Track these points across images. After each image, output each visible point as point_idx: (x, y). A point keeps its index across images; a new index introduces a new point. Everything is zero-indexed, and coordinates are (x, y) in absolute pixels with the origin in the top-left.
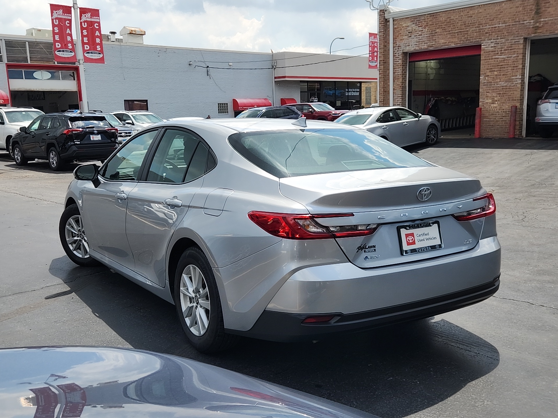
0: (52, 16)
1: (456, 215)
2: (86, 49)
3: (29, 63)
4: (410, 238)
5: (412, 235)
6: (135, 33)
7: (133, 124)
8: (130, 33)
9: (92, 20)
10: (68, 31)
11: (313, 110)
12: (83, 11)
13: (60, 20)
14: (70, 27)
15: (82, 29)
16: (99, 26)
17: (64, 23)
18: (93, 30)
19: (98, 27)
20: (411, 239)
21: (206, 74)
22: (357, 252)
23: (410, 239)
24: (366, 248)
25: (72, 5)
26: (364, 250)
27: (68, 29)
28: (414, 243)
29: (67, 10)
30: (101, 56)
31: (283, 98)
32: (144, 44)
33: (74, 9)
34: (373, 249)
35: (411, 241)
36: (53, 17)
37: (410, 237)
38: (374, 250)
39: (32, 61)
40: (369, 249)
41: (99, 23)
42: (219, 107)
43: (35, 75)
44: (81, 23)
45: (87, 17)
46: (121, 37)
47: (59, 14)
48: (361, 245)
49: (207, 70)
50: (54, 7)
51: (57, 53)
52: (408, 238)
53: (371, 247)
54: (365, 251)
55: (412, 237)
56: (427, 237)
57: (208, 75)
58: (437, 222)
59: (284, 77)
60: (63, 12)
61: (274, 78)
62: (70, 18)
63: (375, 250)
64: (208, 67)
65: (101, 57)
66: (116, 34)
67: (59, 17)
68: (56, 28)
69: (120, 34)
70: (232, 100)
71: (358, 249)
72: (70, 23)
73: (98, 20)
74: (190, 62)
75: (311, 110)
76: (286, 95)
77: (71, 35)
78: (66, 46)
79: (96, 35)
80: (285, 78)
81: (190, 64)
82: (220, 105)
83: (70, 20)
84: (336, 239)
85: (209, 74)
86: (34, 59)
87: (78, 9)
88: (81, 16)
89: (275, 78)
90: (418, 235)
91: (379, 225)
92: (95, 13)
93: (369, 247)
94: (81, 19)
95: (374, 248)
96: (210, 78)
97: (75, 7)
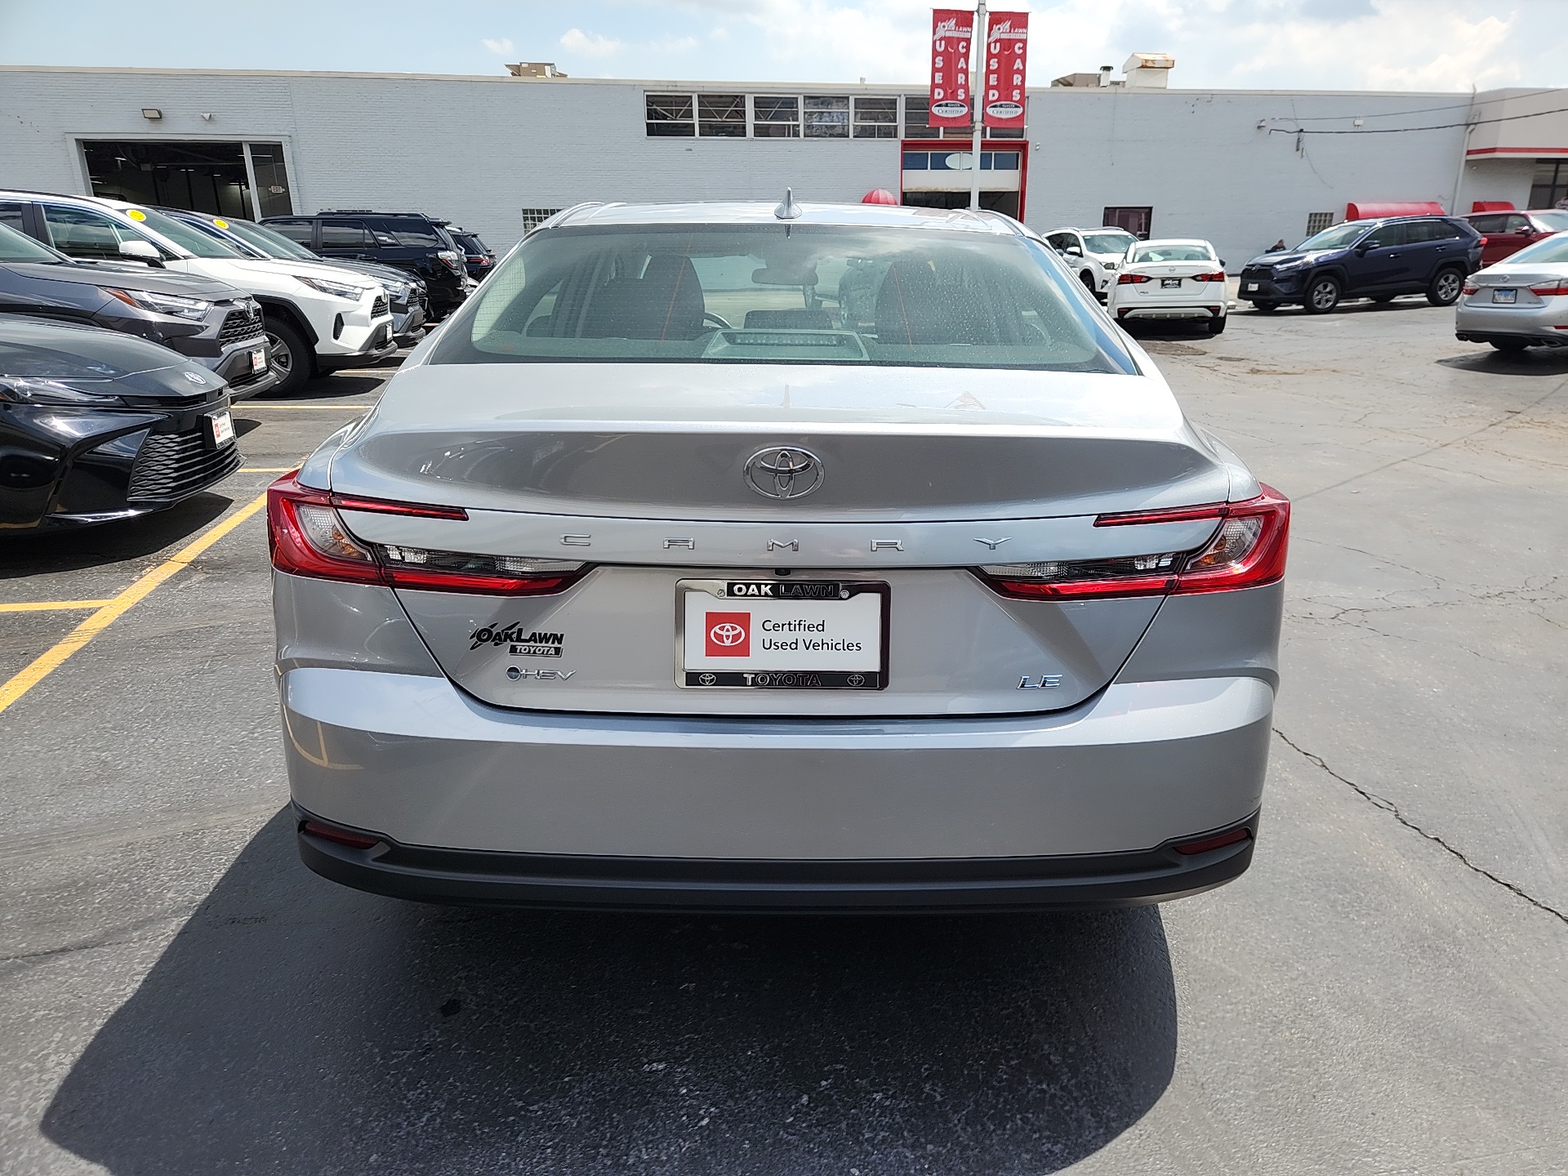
0: (934, 33)
1: (990, 571)
2: (991, 98)
3: (941, 138)
4: (728, 631)
5: (743, 620)
6: (1152, 65)
7: (1081, 255)
8: (1143, 67)
9: (1012, 36)
10: (962, 64)
11: (1531, 230)
12: (996, 18)
13: (948, 40)
14: (966, 56)
15: (990, 56)
16: (1024, 48)
17: (955, 47)
18: (1013, 57)
19: (1021, 51)
20: (731, 633)
21: (1295, 148)
22: (473, 648)
23: (724, 633)
24: (519, 639)
25: (974, 8)
26: (509, 643)
27: (962, 60)
28: (743, 650)
29: (964, 18)
30: (1020, 111)
31: (1482, 200)
32: (1168, 88)
33: (979, 15)
34: (550, 644)
35: (728, 643)
36: (937, 37)
37: (728, 626)
38: (552, 651)
39: (946, 135)
40: (532, 643)
41: (1024, 42)
42: (1310, 222)
43: (949, 161)
44: (989, 45)
45: (1003, 31)
46: (1123, 78)
47: (949, 28)
48: (492, 626)
49: (1299, 139)
50: (940, 16)
51: (935, 110)
52: (716, 629)
53: (544, 638)
54: (513, 650)
55: (739, 629)
56: (816, 637)
57: (1298, 150)
58: (884, 590)
59: (1493, 150)
60: (956, 24)
61: (1465, 152)
62: (967, 35)
63: (558, 651)
64: (1302, 131)
65: (1018, 114)
66: (1111, 71)
67: (949, 34)
68: (939, 60)
69: (1123, 70)
70: (1346, 205)
71: (475, 639)
72: (968, 48)
73: (1023, 37)
74: (1262, 121)
75: (1526, 228)
76: (1489, 192)
77: (966, 72)
78: (954, 95)
79: (1015, 68)
80: (1494, 152)
81: (1259, 127)
82: (1313, 216)
83: (968, 41)
84: (396, 589)
85: (1300, 148)
86: (950, 131)
87: (988, 14)
88: (991, 29)
89: (1469, 153)
90: (768, 626)
91: (589, 567)
92: (1019, 20)
93: (533, 638)
94: (989, 36)
95: (556, 645)
96: (1302, 156)
97: (980, 12)
